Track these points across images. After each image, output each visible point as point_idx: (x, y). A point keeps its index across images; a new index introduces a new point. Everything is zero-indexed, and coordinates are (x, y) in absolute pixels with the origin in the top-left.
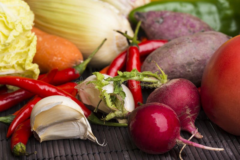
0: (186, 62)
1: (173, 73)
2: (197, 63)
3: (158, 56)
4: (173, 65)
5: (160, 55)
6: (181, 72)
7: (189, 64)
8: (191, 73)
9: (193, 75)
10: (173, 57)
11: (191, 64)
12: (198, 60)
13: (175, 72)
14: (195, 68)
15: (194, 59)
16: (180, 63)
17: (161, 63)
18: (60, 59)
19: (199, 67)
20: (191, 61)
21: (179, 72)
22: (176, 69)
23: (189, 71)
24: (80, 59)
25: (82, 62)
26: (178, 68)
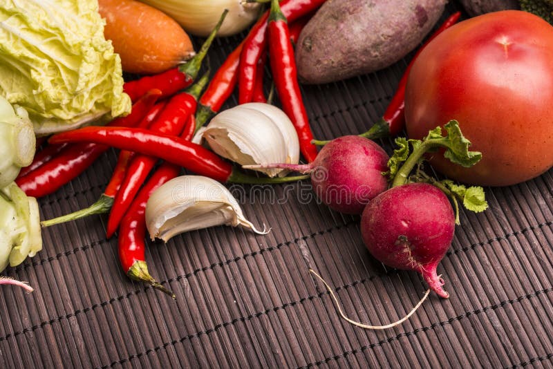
0: (370, 44)
1: (350, 65)
2: (388, 40)
3: (323, 38)
4: (349, 52)
5: (325, 37)
6: (364, 59)
7: (376, 46)
8: (379, 57)
9: (383, 60)
10: (347, 40)
11: (378, 45)
12: (389, 36)
13: (354, 63)
14: (385, 49)
15: (382, 35)
16: (359, 47)
17: (328, 51)
18: (155, 57)
19: (392, 46)
20: (378, 40)
21: (361, 60)
22: (356, 58)
23: (376, 56)
24: (189, 51)
25: (193, 54)
26: (358, 56)
